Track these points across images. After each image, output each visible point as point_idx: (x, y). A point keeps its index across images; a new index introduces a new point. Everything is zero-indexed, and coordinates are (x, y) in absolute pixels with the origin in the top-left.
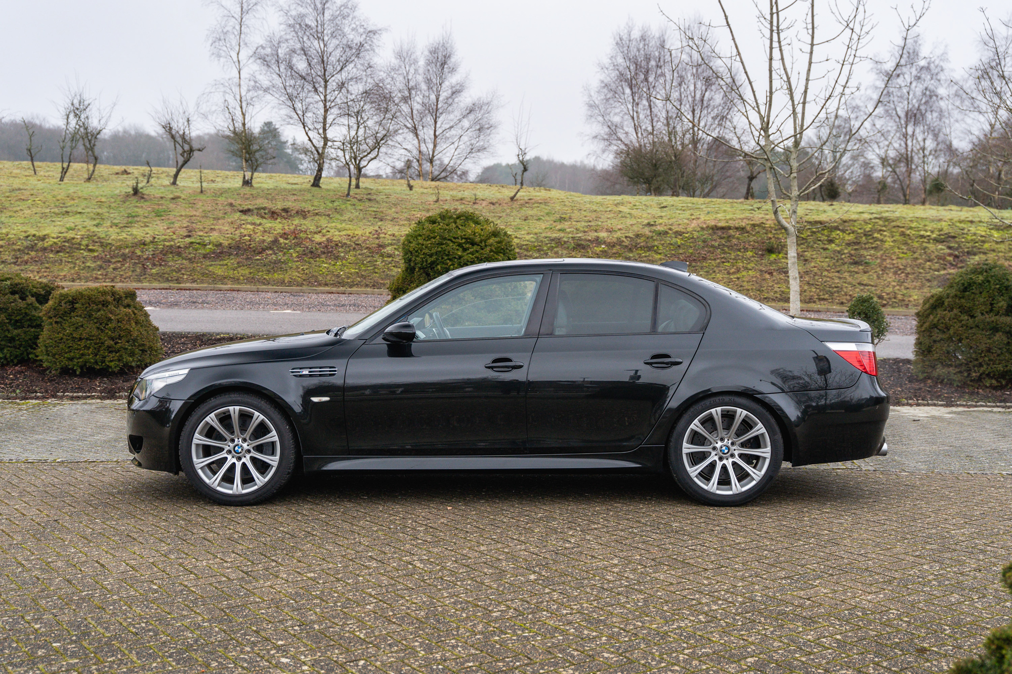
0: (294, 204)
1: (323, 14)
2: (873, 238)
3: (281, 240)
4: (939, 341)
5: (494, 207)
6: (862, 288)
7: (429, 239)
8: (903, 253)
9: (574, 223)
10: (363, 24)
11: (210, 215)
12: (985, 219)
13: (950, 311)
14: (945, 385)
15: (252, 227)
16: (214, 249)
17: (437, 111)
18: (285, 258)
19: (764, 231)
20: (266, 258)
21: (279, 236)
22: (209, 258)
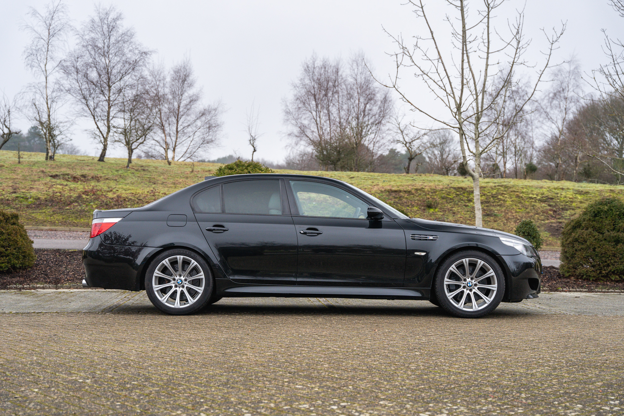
0: (89, 172)
1: (109, 38)
2: (498, 199)
3: (84, 196)
4: (580, 250)
8: (519, 209)
10: (138, 47)
11: (28, 178)
12: (571, 188)
13: (586, 230)
14: (584, 280)
15: (61, 187)
16: (35, 202)
17: (178, 114)
18: (87, 208)
19: (424, 193)
20: (74, 208)
21: (81, 193)
22: (31, 208)
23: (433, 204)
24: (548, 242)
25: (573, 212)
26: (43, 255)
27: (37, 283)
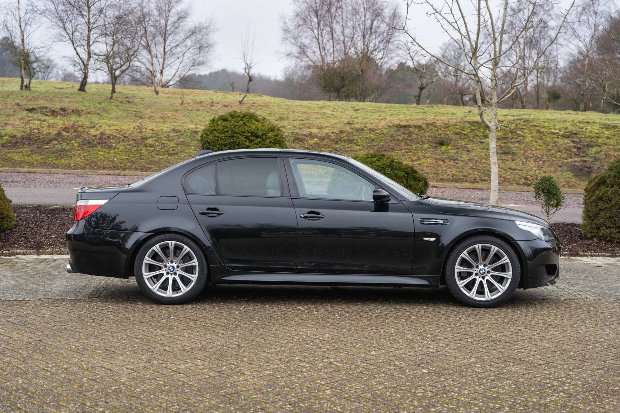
0: (70, 105)
2: (517, 134)
3: (64, 133)
4: (604, 210)
5: (227, 109)
6: (512, 172)
7: (224, 133)
8: (540, 146)
9: (291, 122)
12: (598, 121)
13: (611, 188)
14: (608, 241)
15: (38, 122)
16: (10, 140)
17: (166, 32)
18: (68, 147)
19: (436, 129)
20: (53, 147)
21: (61, 130)
22: (7, 147)
23: (445, 140)
24: (570, 184)
25: (599, 149)
26: (22, 213)
27: (17, 248)
